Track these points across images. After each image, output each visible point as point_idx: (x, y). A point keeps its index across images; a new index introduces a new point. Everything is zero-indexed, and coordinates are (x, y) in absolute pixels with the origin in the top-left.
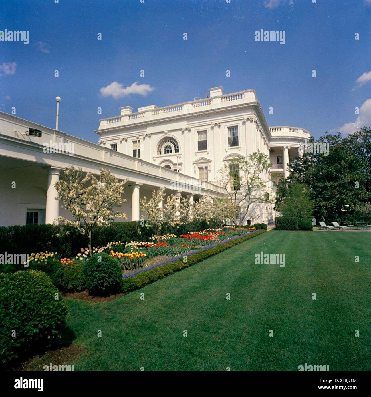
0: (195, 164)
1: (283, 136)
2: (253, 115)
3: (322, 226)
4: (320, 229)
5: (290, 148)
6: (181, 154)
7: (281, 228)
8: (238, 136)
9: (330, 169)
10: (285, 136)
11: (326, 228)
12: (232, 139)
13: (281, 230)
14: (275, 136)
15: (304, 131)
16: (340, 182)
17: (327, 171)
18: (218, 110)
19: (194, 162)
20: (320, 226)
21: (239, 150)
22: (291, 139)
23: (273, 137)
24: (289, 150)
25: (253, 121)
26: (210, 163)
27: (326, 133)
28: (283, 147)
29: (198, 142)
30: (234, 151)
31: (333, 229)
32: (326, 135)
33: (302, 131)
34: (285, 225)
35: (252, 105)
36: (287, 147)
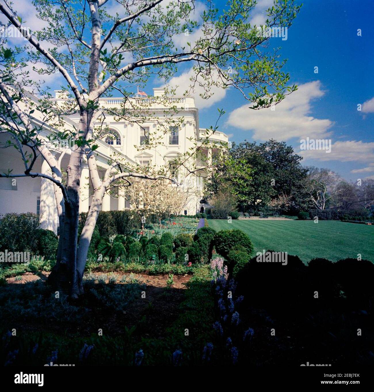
0: (137, 158)
2: (193, 119)
6: (122, 147)
7: (215, 218)
8: (178, 136)
10: (210, 138)
12: (172, 137)
13: (216, 219)
15: (224, 135)
18: (161, 110)
19: (136, 156)
21: (179, 149)
22: (215, 141)
23: (200, 138)
24: (212, 150)
25: (192, 125)
26: (151, 158)
27: (245, 140)
29: (141, 137)
30: (174, 148)
32: (245, 142)
33: (223, 135)
34: (219, 214)
35: (192, 111)
36: (211, 148)
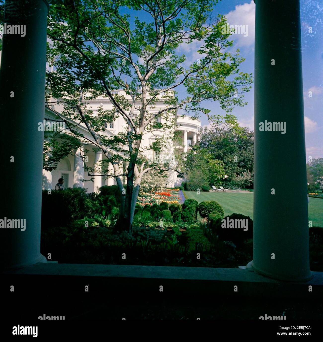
1: (185, 123)
3: (214, 189)
4: (213, 191)
5: (188, 132)
6: (115, 130)
7: (191, 190)
9: (219, 152)
10: (186, 123)
11: (216, 190)
14: (179, 122)
15: (198, 121)
16: (225, 161)
17: (218, 153)
20: (213, 189)
21: (161, 132)
22: (190, 125)
23: (178, 122)
24: (188, 133)
28: (184, 130)
30: (157, 132)
31: (220, 191)
34: (194, 187)
36: (187, 131)
